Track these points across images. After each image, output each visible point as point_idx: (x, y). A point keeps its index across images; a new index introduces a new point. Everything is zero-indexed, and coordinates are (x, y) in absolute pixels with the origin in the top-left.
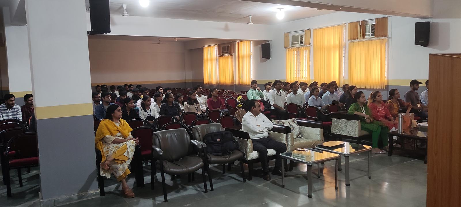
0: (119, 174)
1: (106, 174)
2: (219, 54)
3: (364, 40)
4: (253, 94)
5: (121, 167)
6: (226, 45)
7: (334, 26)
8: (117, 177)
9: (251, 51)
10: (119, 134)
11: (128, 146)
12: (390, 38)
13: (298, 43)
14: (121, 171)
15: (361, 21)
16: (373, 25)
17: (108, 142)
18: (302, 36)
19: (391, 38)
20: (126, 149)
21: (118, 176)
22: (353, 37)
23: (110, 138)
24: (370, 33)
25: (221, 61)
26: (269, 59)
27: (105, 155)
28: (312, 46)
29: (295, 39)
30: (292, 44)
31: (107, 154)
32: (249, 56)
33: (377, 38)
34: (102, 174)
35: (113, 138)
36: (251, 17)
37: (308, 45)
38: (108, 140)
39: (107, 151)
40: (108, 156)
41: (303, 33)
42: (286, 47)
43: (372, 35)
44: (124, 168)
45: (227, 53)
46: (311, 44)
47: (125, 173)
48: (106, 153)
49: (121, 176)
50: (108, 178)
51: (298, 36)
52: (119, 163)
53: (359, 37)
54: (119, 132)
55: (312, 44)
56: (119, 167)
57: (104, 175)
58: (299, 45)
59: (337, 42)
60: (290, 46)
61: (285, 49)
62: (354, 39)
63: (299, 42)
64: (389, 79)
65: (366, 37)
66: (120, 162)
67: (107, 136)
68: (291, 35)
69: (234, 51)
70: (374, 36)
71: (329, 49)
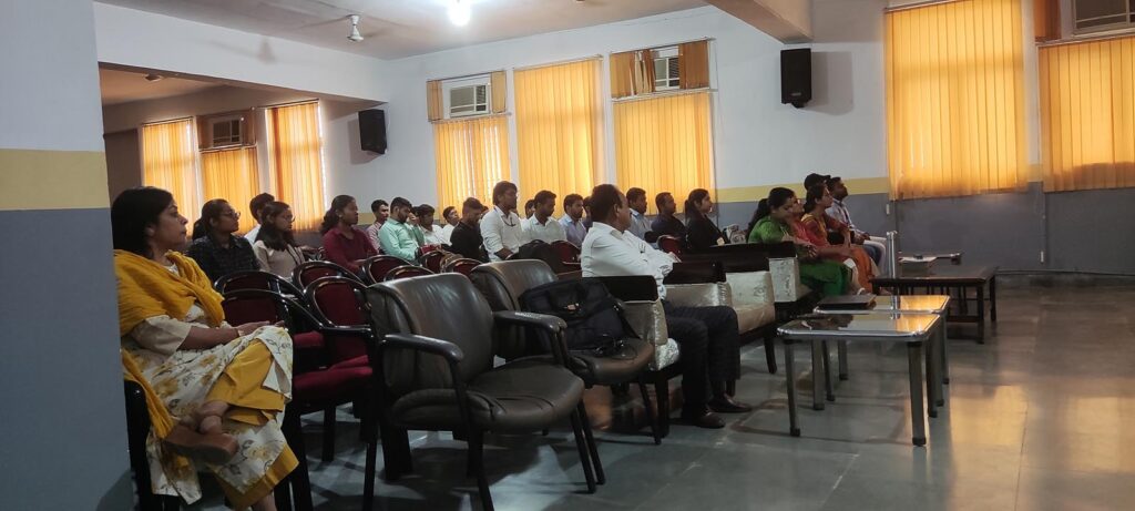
0: (251, 472)
1: (180, 484)
2: (204, 146)
3: (651, 96)
4: (398, 233)
5: (255, 438)
6: (230, 119)
7: (571, 63)
8: (239, 488)
9: (321, 134)
10: (196, 311)
11: (273, 349)
12: (714, 90)
13: (472, 108)
14: (259, 459)
15: (644, 50)
16: (673, 61)
17: (163, 347)
18: (481, 90)
19: (717, 90)
20: (264, 361)
21: (245, 482)
22: (622, 91)
23: (170, 326)
24: (668, 80)
25: (213, 165)
26: (383, 153)
27: (164, 402)
28: (510, 114)
29: (460, 98)
30: (453, 111)
31: (170, 393)
32: (316, 147)
33: (686, 91)
34: (162, 485)
35: (183, 329)
36: (356, 19)
37: (501, 112)
38: (159, 337)
39: (166, 384)
40: (177, 401)
41: (485, 81)
42: (435, 119)
43: (672, 84)
44: (271, 443)
45: (235, 140)
46: (509, 110)
47: (279, 464)
48: (163, 390)
49: (259, 484)
50: (190, 501)
51: (468, 91)
52: (249, 425)
53: (639, 88)
54: (197, 302)
55: (511, 108)
56: (251, 442)
57: (172, 492)
58: (475, 112)
59: (582, 102)
60: (447, 116)
61: (429, 125)
62: (628, 94)
63: (475, 105)
64: (719, 188)
65: (657, 88)
66: (253, 419)
67: (153, 320)
68: (446, 88)
69: (260, 136)
70: (678, 87)
71: (561, 120)
